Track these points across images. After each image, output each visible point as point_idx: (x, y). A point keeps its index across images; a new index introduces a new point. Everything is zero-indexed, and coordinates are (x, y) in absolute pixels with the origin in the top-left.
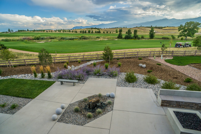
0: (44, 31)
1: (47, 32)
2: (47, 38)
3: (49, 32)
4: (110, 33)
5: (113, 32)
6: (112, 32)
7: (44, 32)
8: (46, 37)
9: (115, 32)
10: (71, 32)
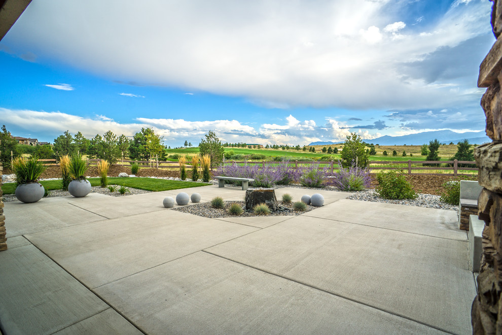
0: (244, 145)
1: (250, 147)
2: (245, 157)
3: (253, 149)
4: (404, 155)
5: (413, 154)
6: (408, 154)
7: (244, 148)
8: (243, 155)
9: (420, 154)
10: (300, 149)
